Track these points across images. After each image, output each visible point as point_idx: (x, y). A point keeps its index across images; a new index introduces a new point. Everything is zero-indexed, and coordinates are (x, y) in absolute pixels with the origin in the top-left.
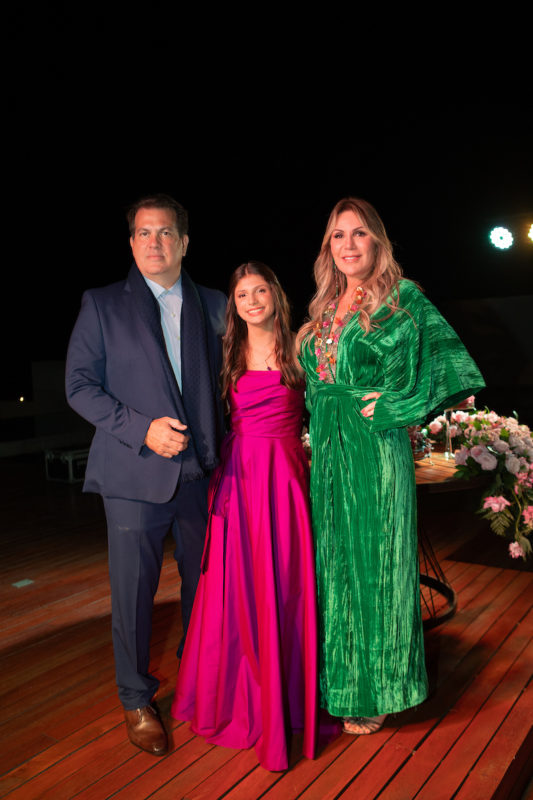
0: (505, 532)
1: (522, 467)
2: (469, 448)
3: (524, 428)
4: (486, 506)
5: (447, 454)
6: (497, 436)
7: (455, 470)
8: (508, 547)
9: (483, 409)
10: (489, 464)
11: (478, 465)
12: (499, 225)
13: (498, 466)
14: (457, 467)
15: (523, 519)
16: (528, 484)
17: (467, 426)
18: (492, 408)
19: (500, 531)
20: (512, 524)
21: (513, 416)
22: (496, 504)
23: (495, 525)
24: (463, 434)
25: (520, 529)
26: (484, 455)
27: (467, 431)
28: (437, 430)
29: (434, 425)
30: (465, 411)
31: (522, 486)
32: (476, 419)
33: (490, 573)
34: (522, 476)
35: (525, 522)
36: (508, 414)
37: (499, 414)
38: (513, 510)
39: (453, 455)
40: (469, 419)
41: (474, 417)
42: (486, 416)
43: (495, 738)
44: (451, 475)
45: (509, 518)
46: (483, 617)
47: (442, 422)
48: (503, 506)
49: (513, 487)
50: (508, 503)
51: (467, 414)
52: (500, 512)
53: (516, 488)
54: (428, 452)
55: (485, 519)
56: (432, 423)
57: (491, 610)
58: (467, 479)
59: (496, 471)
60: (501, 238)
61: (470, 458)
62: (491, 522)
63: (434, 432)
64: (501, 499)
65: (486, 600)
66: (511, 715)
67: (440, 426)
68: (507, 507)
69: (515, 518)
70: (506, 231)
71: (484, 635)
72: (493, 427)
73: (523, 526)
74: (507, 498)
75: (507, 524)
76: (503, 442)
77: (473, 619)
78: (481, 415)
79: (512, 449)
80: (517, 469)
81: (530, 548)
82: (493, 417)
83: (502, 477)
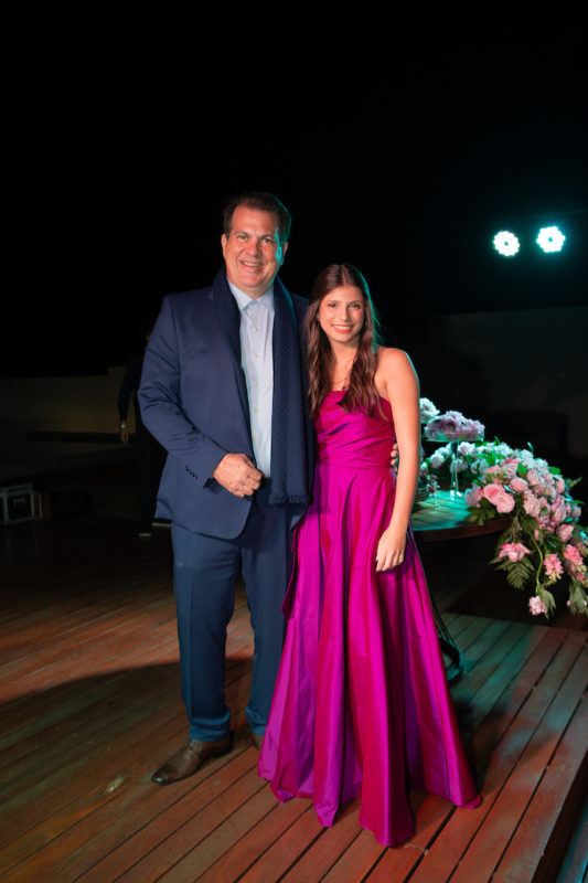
0: (524, 585)
1: (543, 509)
2: (482, 486)
3: (542, 463)
4: (502, 555)
5: (452, 492)
6: (514, 472)
7: (467, 513)
8: (528, 602)
9: (492, 440)
10: (505, 505)
11: (493, 507)
12: (504, 228)
13: (515, 508)
14: (468, 509)
15: (544, 569)
16: (549, 529)
17: (474, 460)
18: (503, 439)
19: (518, 584)
20: (532, 575)
21: (528, 449)
22: (513, 552)
23: (512, 576)
24: (469, 469)
25: (541, 582)
26: (499, 495)
27: (474, 465)
28: (439, 464)
29: (436, 458)
30: (471, 443)
31: (543, 531)
32: (484, 452)
33: (497, 628)
34: (543, 519)
35: (547, 573)
36: (523, 447)
37: (513, 447)
38: (534, 559)
39: (459, 494)
40: (476, 452)
41: (481, 449)
42: (496, 448)
43: (519, 830)
44: (462, 519)
45: (529, 568)
46: (493, 680)
47: (445, 455)
48: (522, 555)
49: (533, 532)
50: (527, 551)
51: (473, 445)
52: (519, 562)
53: (537, 533)
54: (432, 491)
55: (501, 570)
56: (433, 457)
57: (502, 671)
58: (481, 523)
59: (513, 513)
60: (506, 244)
61: (484, 499)
62: (507, 573)
63: (435, 466)
64: (520, 546)
65: (495, 660)
66: (535, 801)
67: (442, 459)
68: (527, 556)
69: (536, 568)
70: (512, 235)
71: (497, 701)
72: (507, 462)
73: (544, 578)
74: (526, 545)
75: (527, 576)
76: (521, 480)
77: (483, 683)
78: (490, 446)
79: (531, 487)
80: (537, 512)
81: (553, 604)
82: (504, 449)
83: (520, 520)
